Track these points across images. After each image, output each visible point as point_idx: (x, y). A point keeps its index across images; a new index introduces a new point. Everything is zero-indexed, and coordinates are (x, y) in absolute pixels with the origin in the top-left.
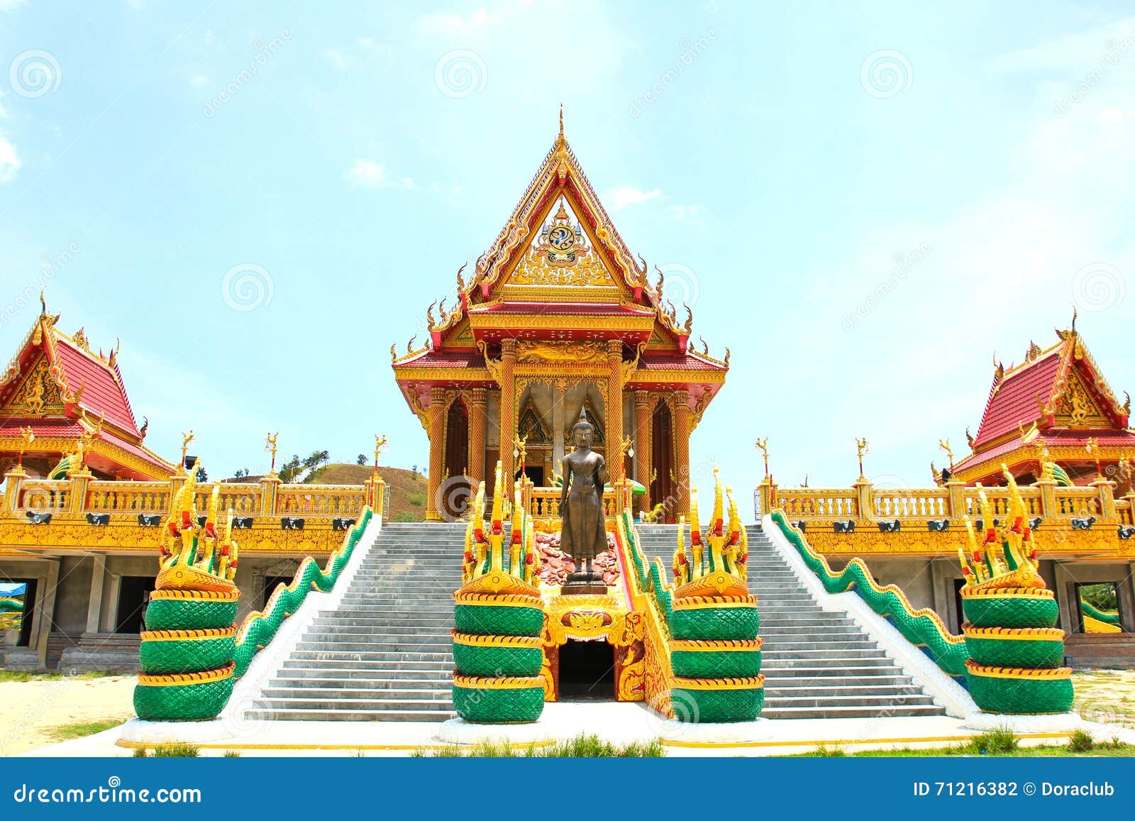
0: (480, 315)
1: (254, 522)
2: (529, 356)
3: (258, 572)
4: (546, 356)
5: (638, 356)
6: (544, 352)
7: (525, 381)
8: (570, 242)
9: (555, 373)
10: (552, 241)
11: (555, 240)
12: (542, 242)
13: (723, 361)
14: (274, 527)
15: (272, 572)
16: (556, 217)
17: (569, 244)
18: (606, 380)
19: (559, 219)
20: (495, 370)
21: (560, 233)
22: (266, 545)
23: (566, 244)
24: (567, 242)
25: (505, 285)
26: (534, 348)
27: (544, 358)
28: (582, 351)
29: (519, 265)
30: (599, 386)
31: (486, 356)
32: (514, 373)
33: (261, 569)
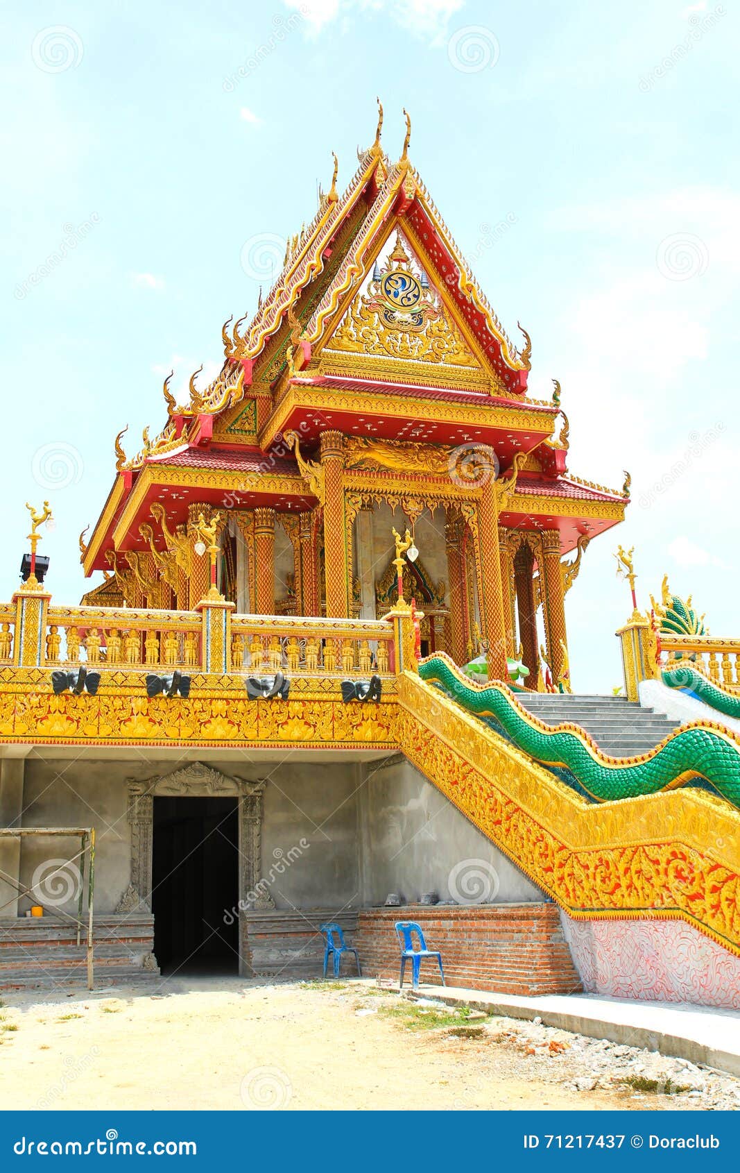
0: (309, 388)
1: (192, 685)
2: (363, 461)
3: (141, 788)
4: (388, 463)
5: (516, 474)
6: (382, 456)
7: (359, 498)
8: (414, 296)
9: (407, 490)
10: (388, 292)
11: (393, 291)
12: (373, 291)
13: (621, 490)
14: (233, 694)
15: (168, 788)
16: (391, 258)
17: (413, 300)
18: (474, 505)
19: (395, 260)
20: (315, 477)
21: (400, 282)
22: (218, 729)
23: (409, 299)
24: (410, 295)
25: (324, 350)
26: (369, 449)
27: (384, 466)
28: (439, 459)
29: (342, 321)
30: (464, 513)
31: (298, 455)
32: (343, 484)
33: (145, 782)
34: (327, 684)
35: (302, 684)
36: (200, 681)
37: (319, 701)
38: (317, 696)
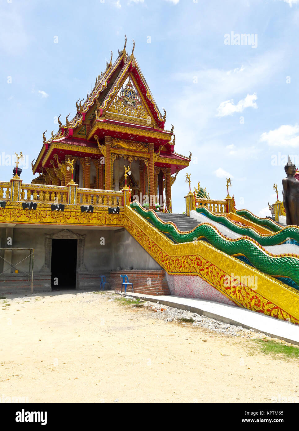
0: (102, 123)
1: (65, 208)
2: (117, 145)
3: (49, 237)
4: (124, 146)
5: (160, 151)
6: (123, 145)
7: (115, 156)
8: (133, 97)
9: (128, 154)
10: (126, 95)
11: (127, 95)
12: (122, 95)
14: (77, 211)
16: (127, 85)
17: (133, 98)
18: (148, 160)
19: (128, 86)
20: (103, 149)
21: (129, 93)
22: (72, 220)
23: (132, 98)
24: (132, 97)
25: (106, 111)
26: (119, 142)
27: (123, 147)
28: (138, 146)
29: (112, 103)
30: (145, 162)
31: (98, 142)
32: (111, 152)
33: (50, 235)
34: (104, 208)
35: (97, 208)
36: (67, 207)
37: (102, 213)
38: (101, 212)
